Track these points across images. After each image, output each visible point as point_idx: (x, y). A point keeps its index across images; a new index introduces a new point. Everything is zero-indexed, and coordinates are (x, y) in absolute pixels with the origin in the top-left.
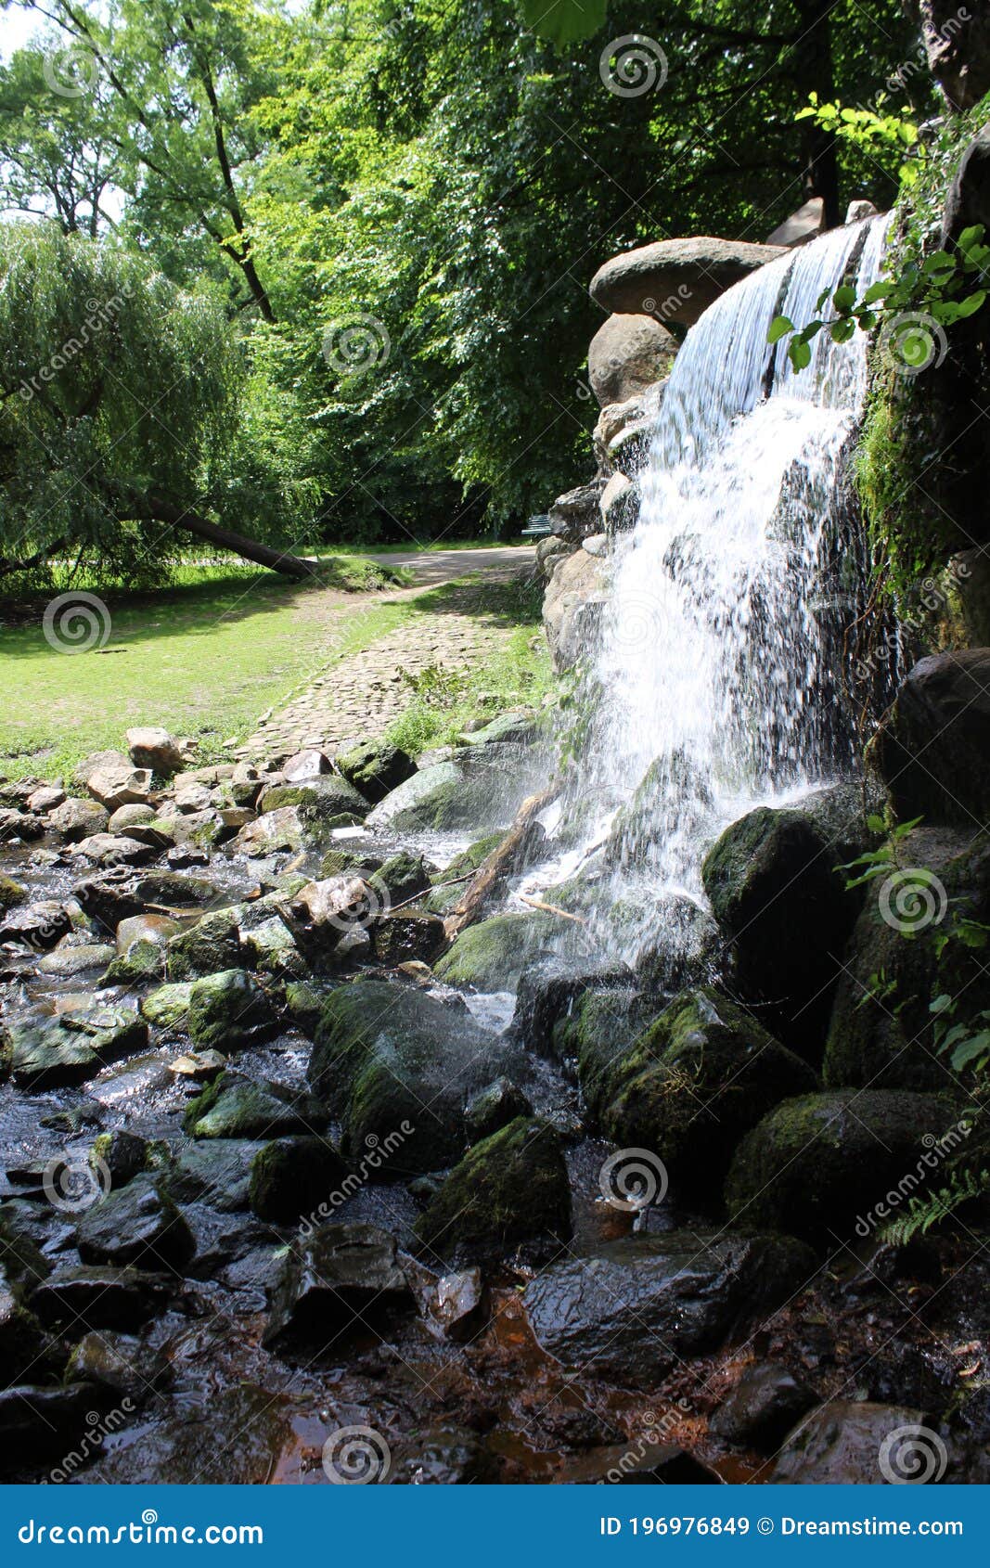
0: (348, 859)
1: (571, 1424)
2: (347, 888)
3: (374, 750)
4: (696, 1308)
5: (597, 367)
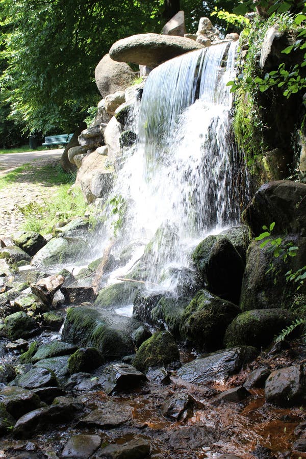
0: (38, 275)
1: (207, 392)
2: (57, 279)
3: (30, 236)
4: (233, 363)
5: (99, 79)
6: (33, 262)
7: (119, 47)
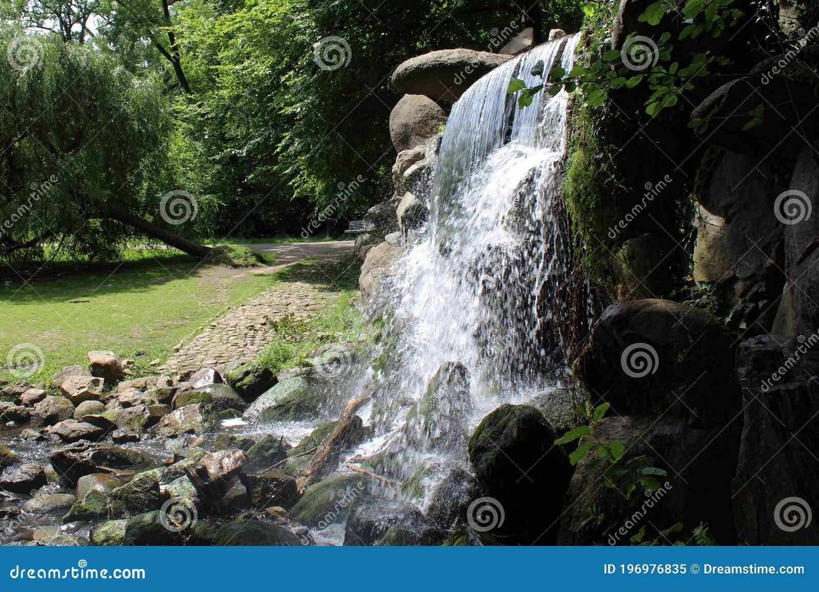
0: (232, 439)
2: (233, 457)
3: (250, 368)
5: (395, 127)
6: (246, 415)
7: (406, 69)
